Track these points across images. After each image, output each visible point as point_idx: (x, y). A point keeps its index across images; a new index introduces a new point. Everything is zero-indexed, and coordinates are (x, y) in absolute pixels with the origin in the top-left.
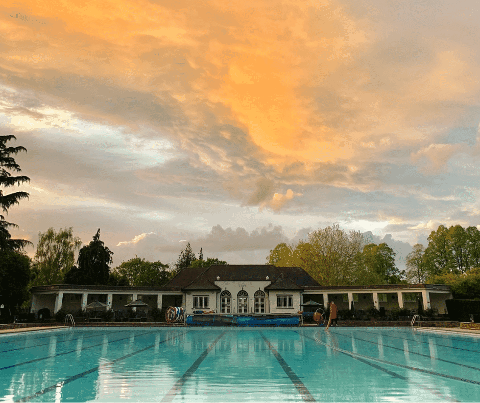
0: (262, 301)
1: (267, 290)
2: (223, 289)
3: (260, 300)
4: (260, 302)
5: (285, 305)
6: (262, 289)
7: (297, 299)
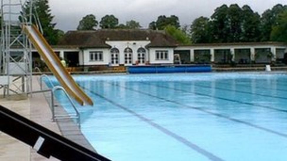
0: (143, 55)
1: (148, 47)
2: (113, 47)
3: (141, 54)
4: (141, 56)
5: (162, 57)
6: (143, 47)
7: (171, 53)
